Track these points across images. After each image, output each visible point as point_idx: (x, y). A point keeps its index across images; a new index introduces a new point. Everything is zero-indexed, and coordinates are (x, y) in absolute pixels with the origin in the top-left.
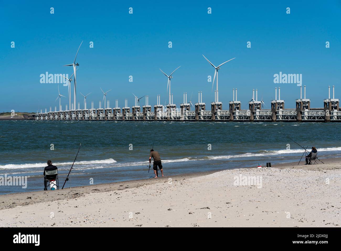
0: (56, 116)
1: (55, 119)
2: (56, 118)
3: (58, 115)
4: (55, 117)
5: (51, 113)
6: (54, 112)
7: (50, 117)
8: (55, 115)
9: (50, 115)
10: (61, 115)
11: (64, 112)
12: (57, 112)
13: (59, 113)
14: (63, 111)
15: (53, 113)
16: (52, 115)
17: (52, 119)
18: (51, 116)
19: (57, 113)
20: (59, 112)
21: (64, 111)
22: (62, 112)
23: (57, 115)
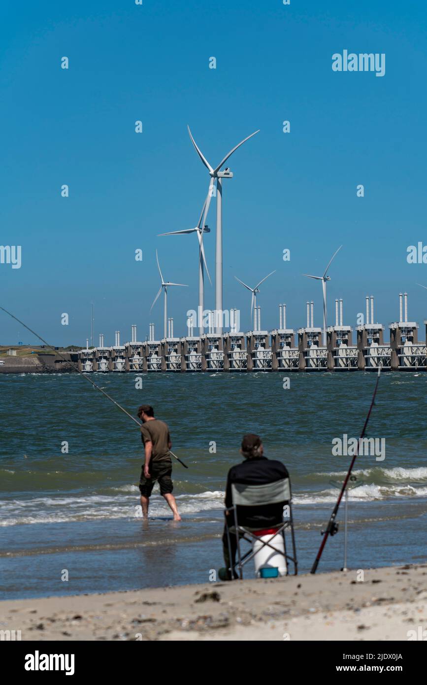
0: (154, 356)
1: (149, 367)
2: (155, 366)
3: (160, 353)
4: (148, 360)
5: (137, 347)
6: (145, 344)
7: (131, 361)
8: (151, 354)
9: (133, 355)
10: (169, 353)
11: (183, 344)
12: (158, 342)
13: (163, 345)
14: (177, 340)
15: (144, 347)
16: (139, 354)
17: (138, 367)
18: (136, 357)
19: (155, 346)
20: (163, 341)
21: (183, 340)
22: (174, 344)
23: (157, 353)
